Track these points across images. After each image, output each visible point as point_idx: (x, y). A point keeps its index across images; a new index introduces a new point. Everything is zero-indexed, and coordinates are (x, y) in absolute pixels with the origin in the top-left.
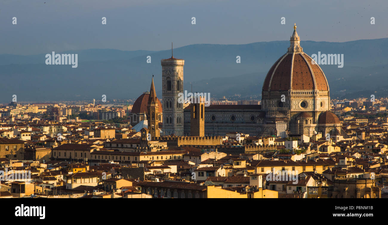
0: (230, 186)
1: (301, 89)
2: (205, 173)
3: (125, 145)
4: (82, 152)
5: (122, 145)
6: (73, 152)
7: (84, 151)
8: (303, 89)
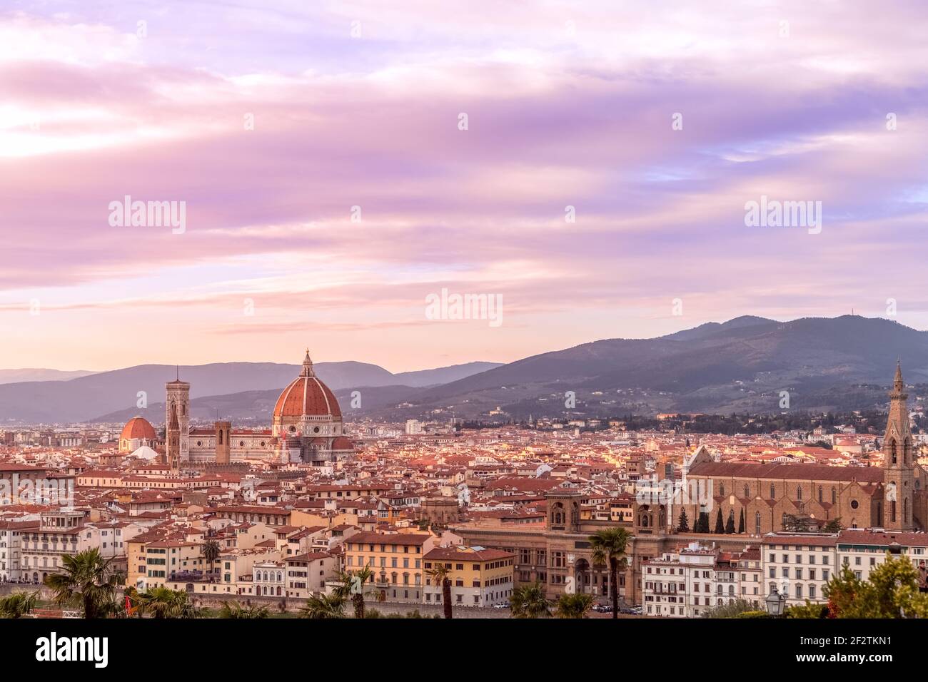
0: (310, 510)
1: (314, 414)
2: (268, 498)
3: (153, 472)
4: (112, 479)
5: (150, 472)
6: (101, 480)
7: (113, 477)
8: (317, 414)
